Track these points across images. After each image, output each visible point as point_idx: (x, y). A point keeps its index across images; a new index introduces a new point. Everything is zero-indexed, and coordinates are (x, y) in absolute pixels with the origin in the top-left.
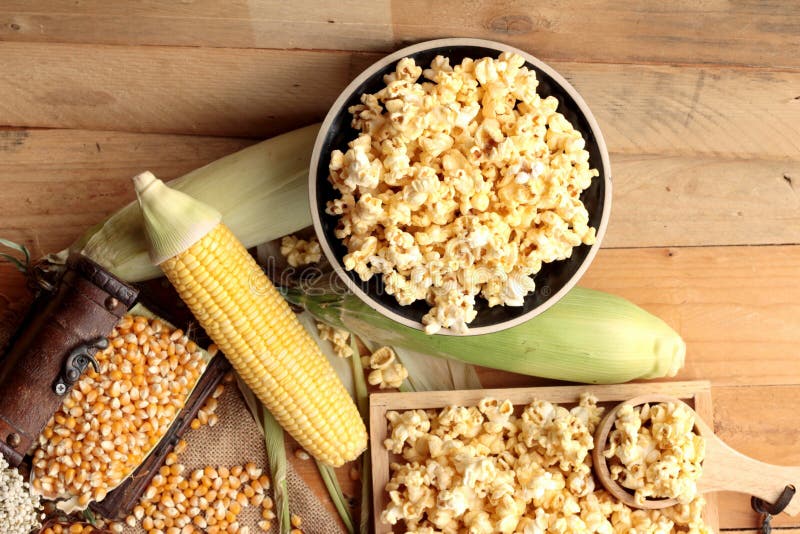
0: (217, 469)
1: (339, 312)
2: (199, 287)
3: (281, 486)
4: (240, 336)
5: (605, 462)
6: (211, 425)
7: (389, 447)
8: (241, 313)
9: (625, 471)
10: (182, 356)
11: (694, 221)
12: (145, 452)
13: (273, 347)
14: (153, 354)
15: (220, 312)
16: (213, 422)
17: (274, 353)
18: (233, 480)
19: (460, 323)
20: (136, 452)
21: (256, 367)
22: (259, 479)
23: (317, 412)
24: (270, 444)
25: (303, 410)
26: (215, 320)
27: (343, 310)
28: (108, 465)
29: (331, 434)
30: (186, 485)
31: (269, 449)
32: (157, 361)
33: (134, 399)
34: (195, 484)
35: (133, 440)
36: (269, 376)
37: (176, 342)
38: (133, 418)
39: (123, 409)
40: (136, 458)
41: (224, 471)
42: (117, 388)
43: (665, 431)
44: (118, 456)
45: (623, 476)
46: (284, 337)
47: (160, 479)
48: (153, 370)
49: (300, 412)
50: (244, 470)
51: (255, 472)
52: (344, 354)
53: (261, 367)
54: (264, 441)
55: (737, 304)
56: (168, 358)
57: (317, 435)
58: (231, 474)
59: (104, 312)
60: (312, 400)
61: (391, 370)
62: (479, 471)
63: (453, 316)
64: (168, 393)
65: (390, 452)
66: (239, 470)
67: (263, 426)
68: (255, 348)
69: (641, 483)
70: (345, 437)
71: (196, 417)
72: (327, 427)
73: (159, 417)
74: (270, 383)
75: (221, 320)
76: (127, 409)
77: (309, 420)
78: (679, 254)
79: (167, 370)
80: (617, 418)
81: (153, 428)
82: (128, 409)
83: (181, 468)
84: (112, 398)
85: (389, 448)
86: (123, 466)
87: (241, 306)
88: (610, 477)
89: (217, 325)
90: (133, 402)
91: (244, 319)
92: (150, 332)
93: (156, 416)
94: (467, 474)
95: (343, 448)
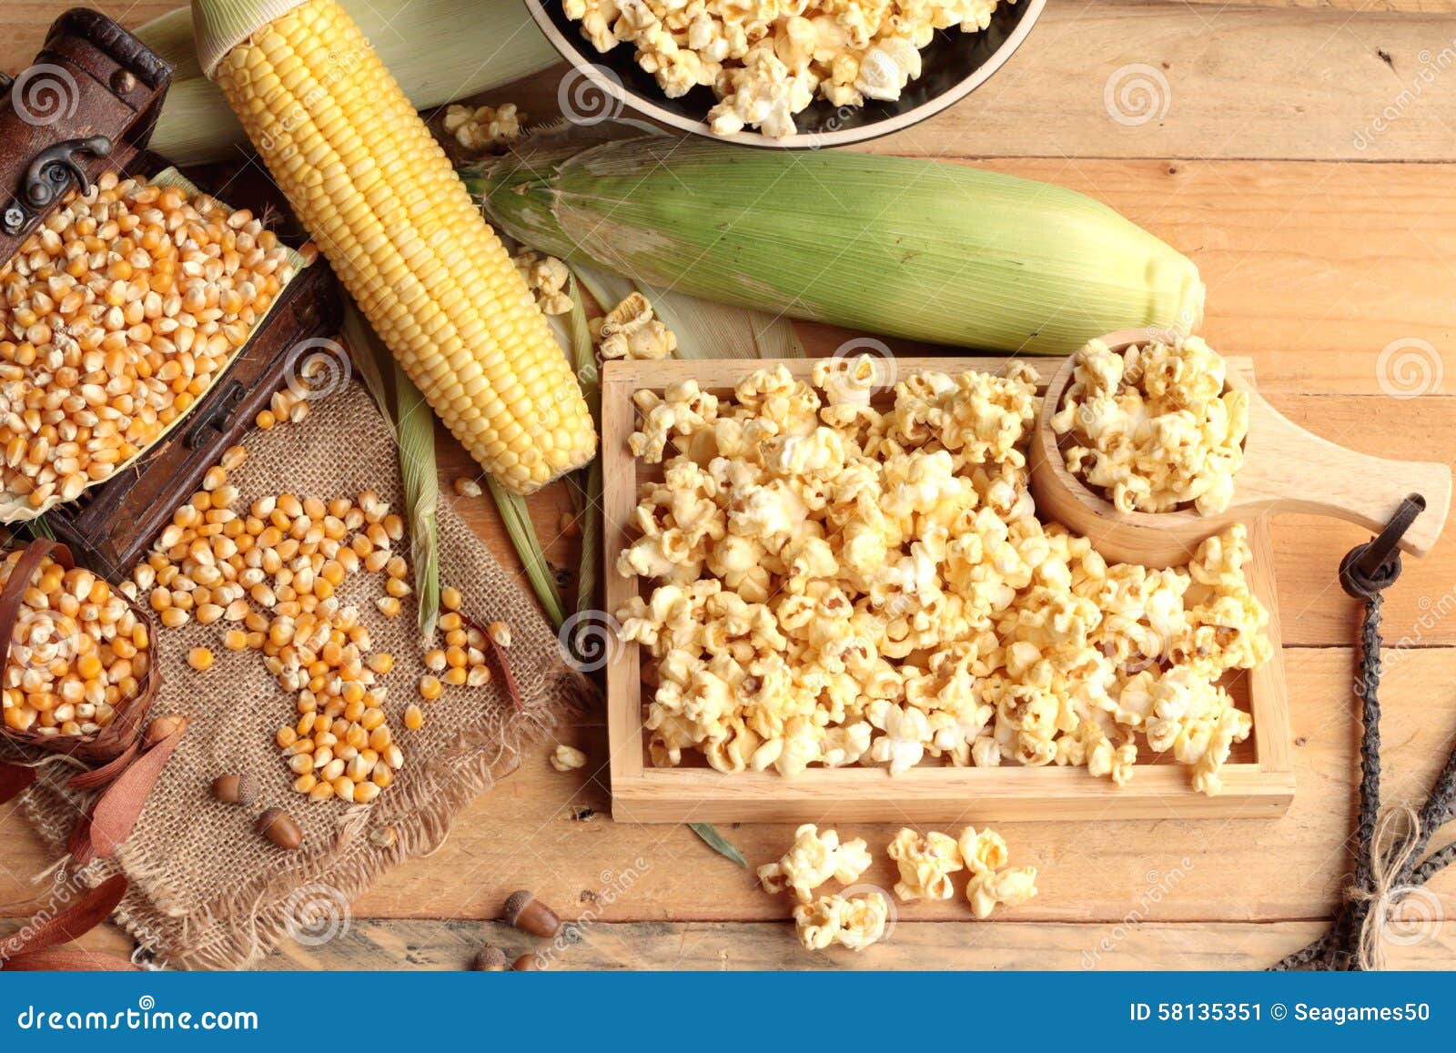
0: (302, 502)
1: (550, 198)
2: (290, 97)
3: (426, 521)
4: (360, 198)
5: (1054, 442)
6: (296, 420)
7: (638, 452)
8: (365, 151)
9: (1094, 451)
10: (247, 254)
11: (1215, 118)
12: (166, 425)
13: (423, 220)
14: (193, 244)
15: (327, 148)
16: (299, 416)
17: (425, 230)
18: (332, 522)
19: (778, 113)
20: (148, 418)
21: (388, 259)
22: (383, 523)
23: (500, 357)
24: (407, 453)
25: (474, 351)
26: (315, 167)
27: (558, 193)
28: (92, 429)
29: (526, 405)
30: (241, 527)
31: (405, 463)
32: (202, 257)
33: (150, 315)
34: (257, 525)
35: (144, 389)
36: (413, 279)
37: (238, 231)
38: (146, 349)
39: (130, 333)
40: (147, 427)
41: (316, 504)
42: (120, 290)
43: (1170, 371)
44: (112, 413)
45: (1089, 462)
46: (445, 209)
47: (190, 513)
48: (192, 267)
49: (468, 356)
50: (356, 505)
51: (376, 508)
52: (555, 307)
53: (399, 260)
54: (397, 449)
55: (1299, 255)
56: (222, 257)
57: (500, 406)
58: (329, 514)
59: (107, 97)
60: (492, 332)
61: (647, 331)
62: (810, 444)
63: (768, 96)
64: (218, 314)
65: (640, 460)
66: (344, 504)
67: (395, 419)
68: (388, 220)
69: (1126, 471)
70: (553, 419)
71: (267, 406)
72: (519, 391)
73: (197, 355)
74: (415, 293)
75: (326, 164)
76: (136, 333)
77: (486, 372)
78: (1188, 174)
79: (218, 274)
80: (1077, 364)
81: (183, 374)
82: (138, 332)
83: (233, 493)
84: (110, 308)
85: (637, 454)
86: (120, 439)
87: (365, 137)
88: (1066, 469)
89: (318, 177)
90: (146, 320)
91: (370, 163)
92: (191, 214)
93: (191, 351)
94: (788, 445)
95: (548, 441)
